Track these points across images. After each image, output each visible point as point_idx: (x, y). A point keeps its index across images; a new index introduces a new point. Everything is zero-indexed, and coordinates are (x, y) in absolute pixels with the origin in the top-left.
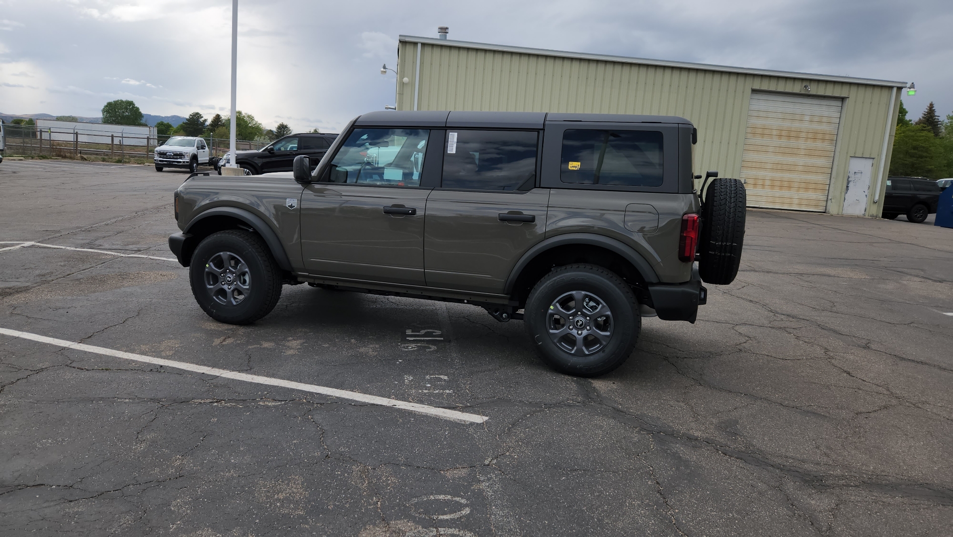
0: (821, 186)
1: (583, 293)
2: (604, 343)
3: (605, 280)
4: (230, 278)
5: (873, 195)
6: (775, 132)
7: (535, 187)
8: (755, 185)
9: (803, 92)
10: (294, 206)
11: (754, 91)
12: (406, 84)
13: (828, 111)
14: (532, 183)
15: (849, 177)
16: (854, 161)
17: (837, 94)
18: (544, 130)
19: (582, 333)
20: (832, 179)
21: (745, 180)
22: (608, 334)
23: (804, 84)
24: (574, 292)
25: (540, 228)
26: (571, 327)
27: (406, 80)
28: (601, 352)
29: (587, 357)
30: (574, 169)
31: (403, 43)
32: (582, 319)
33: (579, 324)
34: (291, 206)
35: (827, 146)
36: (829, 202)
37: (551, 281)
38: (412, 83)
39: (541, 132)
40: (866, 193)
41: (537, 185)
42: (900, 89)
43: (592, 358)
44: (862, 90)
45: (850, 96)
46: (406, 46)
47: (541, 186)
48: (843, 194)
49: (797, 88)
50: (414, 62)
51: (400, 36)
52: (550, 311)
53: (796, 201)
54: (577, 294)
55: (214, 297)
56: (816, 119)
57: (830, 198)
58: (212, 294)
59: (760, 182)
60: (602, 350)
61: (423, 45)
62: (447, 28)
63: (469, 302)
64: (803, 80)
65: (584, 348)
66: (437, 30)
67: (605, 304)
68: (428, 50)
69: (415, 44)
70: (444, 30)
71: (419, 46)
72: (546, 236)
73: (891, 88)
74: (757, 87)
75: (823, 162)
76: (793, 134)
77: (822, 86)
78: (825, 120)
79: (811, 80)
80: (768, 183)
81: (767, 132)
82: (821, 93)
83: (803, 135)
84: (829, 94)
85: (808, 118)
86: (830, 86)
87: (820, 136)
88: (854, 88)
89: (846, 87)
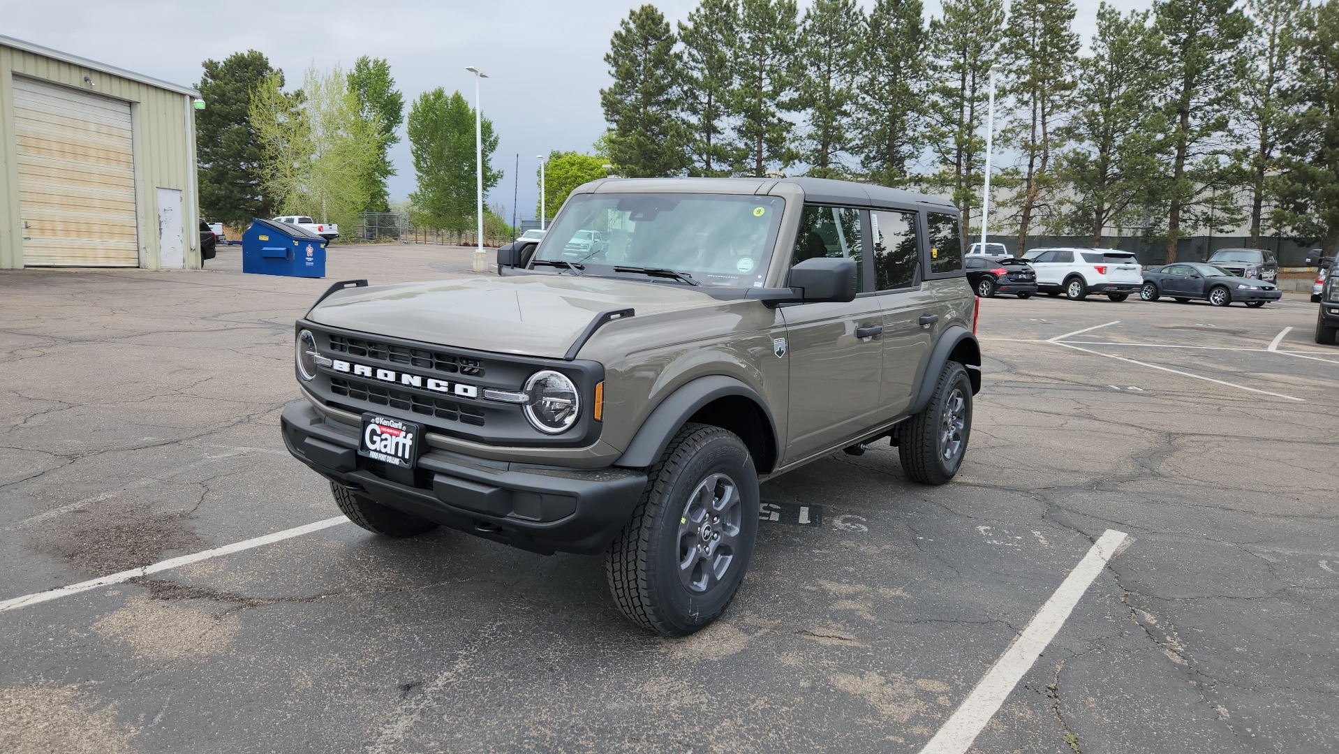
0: (127, 230)
5: (189, 240)
6: (55, 146)
7: (922, 280)
8: (42, 230)
9: (84, 86)
10: (783, 352)
11: (17, 76)
13: (114, 117)
15: (159, 217)
16: (161, 193)
17: (125, 96)
20: (139, 218)
21: (26, 223)
22: (962, 427)
23: (85, 74)
30: (936, 256)
33: (952, 424)
34: (780, 353)
35: (122, 170)
36: (142, 253)
39: (918, 213)
40: (181, 238)
42: (191, 97)
44: (152, 92)
45: (142, 102)
47: (925, 278)
48: (158, 239)
49: (75, 79)
53: (101, 253)
56: (104, 130)
57: (142, 246)
59: (48, 226)
64: (80, 67)
73: (182, 95)
74: (19, 69)
75: (123, 194)
76: (79, 150)
77: (106, 80)
78: (115, 132)
79: (91, 70)
80: (59, 226)
81: (43, 144)
82: (106, 91)
83: (92, 152)
84: (116, 94)
85: (93, 127)
86: (115, 83)
87: (113, 156)
88: (143, 90)
89: (134, 87)
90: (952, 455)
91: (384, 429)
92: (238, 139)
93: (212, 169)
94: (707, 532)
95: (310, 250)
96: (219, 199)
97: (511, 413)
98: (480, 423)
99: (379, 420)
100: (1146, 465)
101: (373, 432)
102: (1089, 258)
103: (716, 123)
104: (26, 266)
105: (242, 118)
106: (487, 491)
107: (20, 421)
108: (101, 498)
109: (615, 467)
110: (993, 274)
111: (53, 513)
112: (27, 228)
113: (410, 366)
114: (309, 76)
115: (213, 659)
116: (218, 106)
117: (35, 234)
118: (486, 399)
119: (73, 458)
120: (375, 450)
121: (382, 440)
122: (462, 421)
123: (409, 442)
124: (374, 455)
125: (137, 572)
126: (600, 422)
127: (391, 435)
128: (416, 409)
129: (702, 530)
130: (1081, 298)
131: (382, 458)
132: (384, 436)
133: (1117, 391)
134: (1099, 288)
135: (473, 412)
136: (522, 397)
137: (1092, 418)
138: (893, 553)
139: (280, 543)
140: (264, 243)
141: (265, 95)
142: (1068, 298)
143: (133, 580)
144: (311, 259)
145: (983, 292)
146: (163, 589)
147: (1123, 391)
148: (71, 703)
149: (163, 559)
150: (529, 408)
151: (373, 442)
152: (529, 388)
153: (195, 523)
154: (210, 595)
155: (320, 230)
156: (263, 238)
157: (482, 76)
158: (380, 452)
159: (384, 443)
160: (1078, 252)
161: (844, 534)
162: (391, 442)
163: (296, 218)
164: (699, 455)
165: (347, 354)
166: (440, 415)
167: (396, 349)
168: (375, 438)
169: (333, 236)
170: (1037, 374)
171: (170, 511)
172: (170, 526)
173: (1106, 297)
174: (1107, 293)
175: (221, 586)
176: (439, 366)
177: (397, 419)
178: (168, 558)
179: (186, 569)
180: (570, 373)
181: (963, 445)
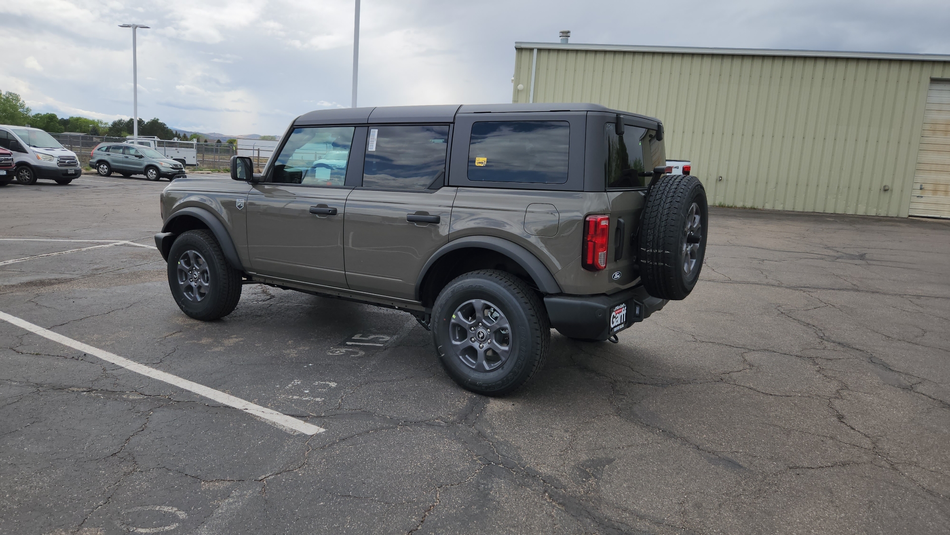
1: (483, 301)
2: (504, 359)
3: (502, 289)
4: (196, 275)
7: (444, 186)
10: (242, 206)
11: (934, 81)
12: (522, 91)
14: (441, 181)
18: (454, 123)
19: (483, 346)
21: (921, 185)
22: (506, 348)
24: (473, 301)
25: (444, 230)
26: (473, 339)
27: (520, 87)
28: (501, 369)
29: (487, 374)
30: (481, 165)
31: (519, 50)
32: (484, 331)
33: (480, 336)
34: (240, 207)
37: (452, 287)
38: (527, 90)
39: (452, 125)
41: (446, 184)
43: (491, 375)
46: (521, 52)
47: (450, 184)
50: (530, 69)
51: (516, 43)
52: (453, 321)
54: (478, 303)
55: (185, 294)
58: (183, 290)
59: (943, 188)
60: (501, 366)
61: (539, 50)
62: (569, 32)
63: (400, 309)
65: (485, 363)
66: (559, 34)
67: (502, 315)
68: (544, 55)
69: (531, 50)
70: (566, 34)
71: (535, 51)
72: (449, 238)
74: (938, 76)
104: (910, 216)
112: (921, 189)
117: (928, 194)
129: (193, 274)
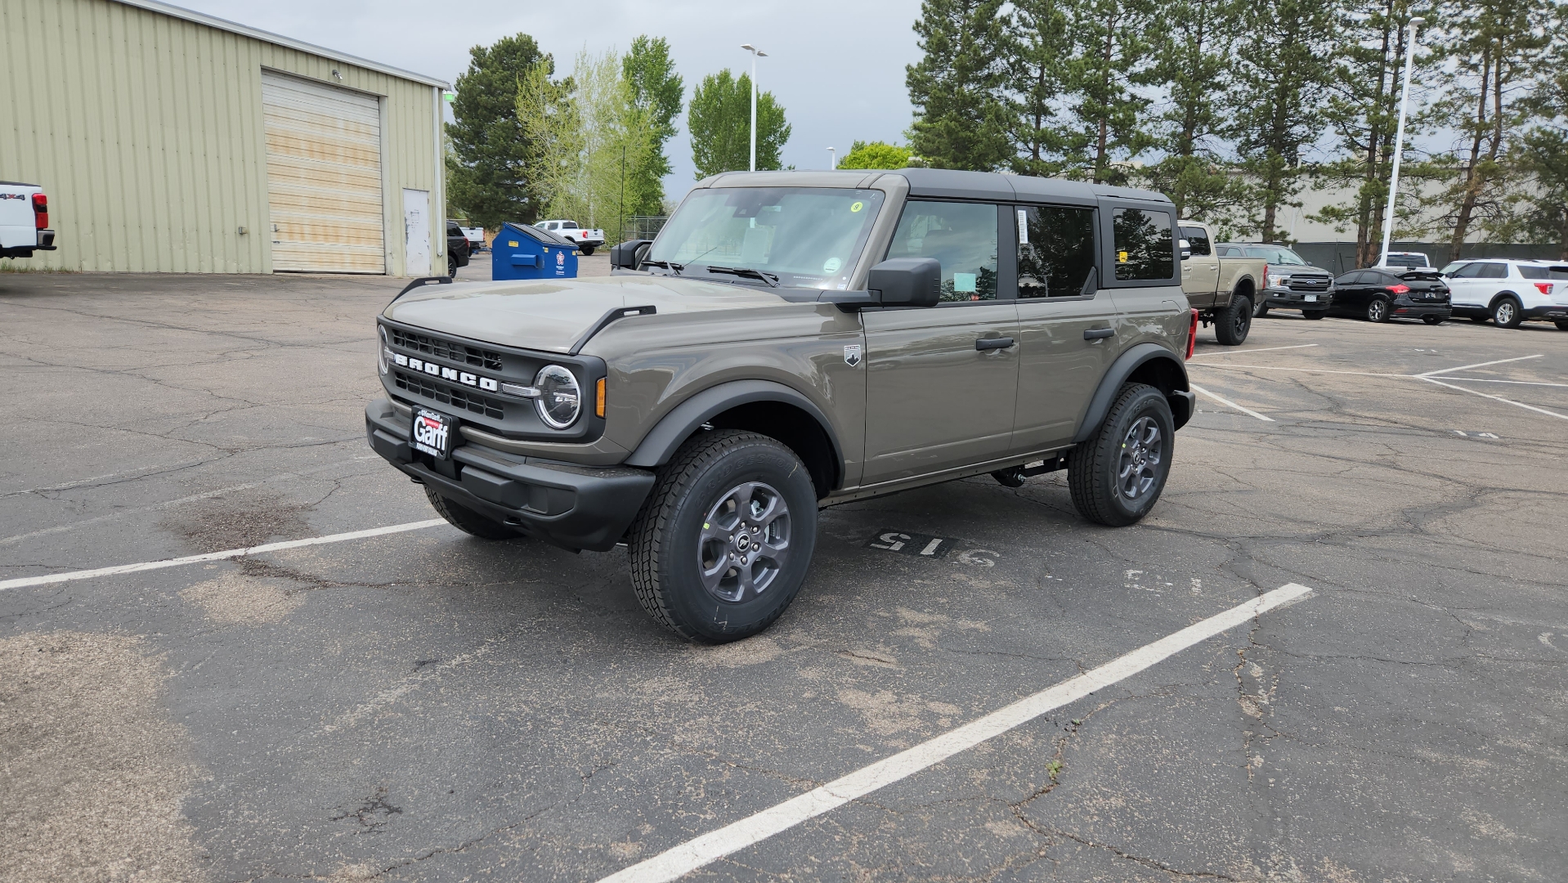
0: (373, 234)
2: (1155, 474)
5: (436, 246)
6: (303, 145)
8: (290, 233)
9: (332, 81)
10: (857, 360)
11: (266, 70)
13: (359, 113)
15: (406, 219)
16: (408, 195)
17: (373, 90)
20: (386, 222)
22: (1158, 462)
23: (334, 67)
29: (1143, 497)
32: (1139, 452)
33: (1137, 459)
34: (852, 361)
35: (370, 170)
36: (389, 258)
39: (1096, 210)
40: (427, 243)
42: (440, 89)
43: (1146, 495)
44: (400, 85)
45: (389, 95)
47: (1103, 286)
48: (404, 244)
49: (323, 73)
53: (348, 259)
54: (1143, 422)
56: (352, 127)
57: (388, 251)
59: (297, 229)
64: (328, 60)
73: (431, 87)
74: (268, 64)
75: (370, 196)
76: (327, 149)
77: (354, 73)
78: (362, 129)
79: (339, 62)
80: (307, 229)
81: (292, 143)
82: (354, 85)
83: (340, 151)
84: (364, 88)
85: (341, 124)
86: (364, 75)
87: (360, 155)
88: (391, 82)
89: (382, 80)
90: (1139, 493)
91: (428, 422)
92: (504, 135)
93: (477, 168)
94: (744, 542)
95: (560, 258)
96: (483, 201)
97: (525, 407)
98: (500, 416)
99: (424, 412)
100: (1412, 522)
101: (420, 424)
102: (1528, 273)
103: (1048, 102)
104: (275, 271)
105: (509, 111)
106: (500, 482)
107: (201, 418)
108: (240, 488)
109: (624, 465)
110: (1390, 292)
111: (193, 498)
112: (276, 231)
113: (448, 360)
114: (580, 61)
115: (266, 627)
116: (484, 97)
117: (284, 238)
118: (505, 393)
119: (232, 452)
120: (421, 442)
121: (427, 432)
122: (488, 414)
123: (445, 435)
124: (419, 447)
125: (240, 552)
126: (604, 418)
127: (433, 427)
128: (456, 403)
129: (737, 539)
130: (1514, 324)
131: (425, 449)
132: (428, 428)
133: (1463, 438)
134: (1539, 313)
135: (495, 406)
136: (534, 392)
137: (1394, 466)
138: (1005, 589)
139: (379, 537)
140: (514, 250)
141: (533, 84)
142: (1496, 325)
143: (234, 558)
144: (561, 268)
145: (1374, 315)
146: (254, 568)
147: (1471, 437)
148: (132, 648)
149: (268, 543)
150: (541, 403)
151: (420, 434)
152: (541, 382)
153: (312, 514)
154: (294, 576)
155: (584, 236)
156: (514, 244)
157: (760, 54)
158: (424, 444)
159: (428, 435)
160: (1513, 265)
161: (964, 568)
162: (432, 435)
163: (560, 223)
164: (725, 460)
165: (405, 348)
166: (472, 408)
167: (457, 347)
168: (422, 430)
169: (598, 243)
170: (1367, 414)
171: (294, 503)
172: (288, 515)
173: (1552, 325)
174: (1551, 319)
175: (305, 569)
176: (470, 360)
177: (437, 411)
178: (272, 542)
179: (286, 552)
180: (574, 367)
181: (1157, 483)
